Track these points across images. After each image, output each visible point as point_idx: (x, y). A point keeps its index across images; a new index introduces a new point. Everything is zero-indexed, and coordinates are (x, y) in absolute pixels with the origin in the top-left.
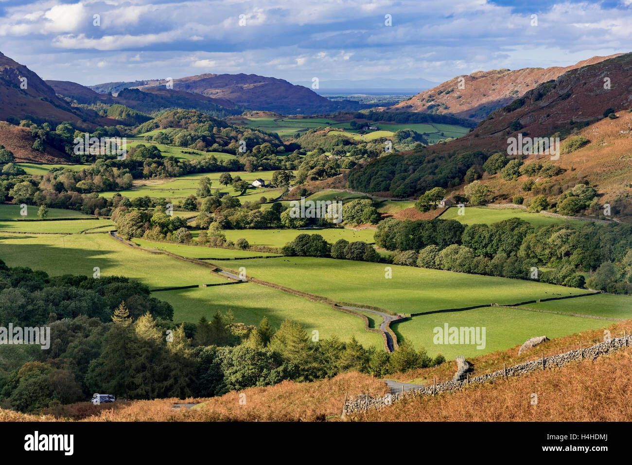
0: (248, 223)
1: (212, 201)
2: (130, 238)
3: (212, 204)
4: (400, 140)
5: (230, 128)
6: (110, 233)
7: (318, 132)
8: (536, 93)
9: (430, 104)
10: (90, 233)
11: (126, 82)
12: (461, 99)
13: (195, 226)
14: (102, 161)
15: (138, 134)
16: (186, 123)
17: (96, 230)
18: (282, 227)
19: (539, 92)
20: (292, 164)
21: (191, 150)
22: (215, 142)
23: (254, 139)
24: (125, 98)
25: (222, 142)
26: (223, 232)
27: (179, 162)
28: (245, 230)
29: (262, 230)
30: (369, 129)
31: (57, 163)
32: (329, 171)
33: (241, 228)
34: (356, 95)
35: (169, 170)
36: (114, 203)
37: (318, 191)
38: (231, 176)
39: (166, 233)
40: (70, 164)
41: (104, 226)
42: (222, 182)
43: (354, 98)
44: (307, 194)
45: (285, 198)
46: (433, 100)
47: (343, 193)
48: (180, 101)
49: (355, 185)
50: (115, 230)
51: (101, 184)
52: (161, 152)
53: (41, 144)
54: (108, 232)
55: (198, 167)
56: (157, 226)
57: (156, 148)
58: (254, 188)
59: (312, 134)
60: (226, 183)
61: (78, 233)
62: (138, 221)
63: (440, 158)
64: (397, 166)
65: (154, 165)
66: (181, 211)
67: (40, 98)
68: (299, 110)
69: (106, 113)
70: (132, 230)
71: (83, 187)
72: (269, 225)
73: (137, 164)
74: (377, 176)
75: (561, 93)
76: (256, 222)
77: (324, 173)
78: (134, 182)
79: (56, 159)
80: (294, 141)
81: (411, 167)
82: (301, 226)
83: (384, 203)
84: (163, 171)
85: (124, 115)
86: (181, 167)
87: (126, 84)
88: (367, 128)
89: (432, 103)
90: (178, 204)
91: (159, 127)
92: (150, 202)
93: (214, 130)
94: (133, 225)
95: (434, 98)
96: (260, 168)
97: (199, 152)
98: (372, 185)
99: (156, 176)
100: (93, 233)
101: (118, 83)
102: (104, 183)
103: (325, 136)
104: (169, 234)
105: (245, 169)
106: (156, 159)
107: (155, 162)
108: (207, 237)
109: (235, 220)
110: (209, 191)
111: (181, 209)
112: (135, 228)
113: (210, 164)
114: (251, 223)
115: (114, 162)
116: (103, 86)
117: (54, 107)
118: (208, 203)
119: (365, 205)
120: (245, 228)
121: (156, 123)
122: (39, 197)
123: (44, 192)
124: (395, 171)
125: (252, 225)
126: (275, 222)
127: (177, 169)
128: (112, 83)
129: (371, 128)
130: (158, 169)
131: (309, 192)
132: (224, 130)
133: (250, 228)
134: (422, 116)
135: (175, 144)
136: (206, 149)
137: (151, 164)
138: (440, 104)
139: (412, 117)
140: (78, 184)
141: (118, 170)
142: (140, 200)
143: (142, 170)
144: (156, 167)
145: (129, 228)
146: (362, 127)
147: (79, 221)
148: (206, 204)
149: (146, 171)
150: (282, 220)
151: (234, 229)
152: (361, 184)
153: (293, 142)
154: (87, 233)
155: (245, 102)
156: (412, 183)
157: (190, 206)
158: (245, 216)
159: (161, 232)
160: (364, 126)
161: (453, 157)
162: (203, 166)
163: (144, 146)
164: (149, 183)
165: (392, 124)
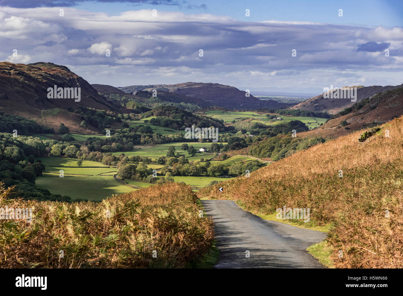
0: (190, 173)
1: (173, 160)
2: (124, 179)
3: (172, 161)
4: (292, 126)
5: (193, 117)
6: (113, 176)
7: (245, 120)
8: (358, 105)
9: (316, 105)
10: (103, 175)
11: (143, 85)
12: (334, 103)
13: (160, 173)
14: (118, 134)
15: (141, 119)
16: (169, 113)
17: (107, 174)
18: (208, 176)
19: (360, 105)
20: (225, 139)
21: (170, 129)
22: (184, 125)
23: (206, 124)
24: (140, 96)
25: (188, 125)
26: (173, 178)
27: (162, 136)
28: (188, 177)
29: (197, 177)
30: (276, 119)
31: (93, 134)
32: (243, 144)
33: (185, 176)
34: (278, 97)
35: (156, 140)
36: (120, 159)
37: (233, 156)
38: (188, 145)
39: (142, 177)
40: (101, 135)
41: (112, 172)
42: (182, 149)
43: (276, 98)
44: (226, 157)
45: (215, 159)
46: (318, 103)
47: (246, 158)
48: (171, 99)
49: (253, 153)
50: (116, 174)
51: (116, 147)
52: (152, 129)
53: (85, 124)
54: (113, 175)
55: (173, 139)
56: (138, 173)
57: (149, 127)
58: (200, 152)
59: (242, 121)
60: (185, 149)
61: (97, 175)
62: (128, 170)
63: (300, 140)
64: (276, 144)
65: (147, 137)
66: (156, 164)
67: (87, 97)
68: (241, 105)
69: (126, 105)
70: (125, 175)
71: (105, 148)
72: (201, 174)
73: (138, 136)
74: (265, 149)
75: (371, 106)
76: (194, 172)
77: (239, 145)
78: (135, 146)
79: (93, 132)
80: (232, 125)
81: (284, 145)
82: (218, 176)
83: (266, 164)
84: (152, 141)
85: (135, 107)
86: (162, 139)
87: (143, 86)
88: (275, 118)
89: (317, 104)
90: (155, 160)
91: (154, 115)
92: (140, 159)
93: (184, 118)
94: (126, 172)
95: (319, 101)
96: (208, 141)
97: (174, 130)
98: (262, 154)
99: (148, 143)
100: (105, 175)
101: (139, 86)
102: (117, 147)
103: (249, 122)
104: (144, 178)
105: (199, 141)
106: (149, 134)
107: (148, 136)
108: (164, 180)
109: (182, 171)
110: (173, 154)
111: (156, 163)
112: (127, 173)
113: (179, 138)
114: (191, 173)
115: (124, 135)
116: (130, 87)
117: (95, 102)
118: (171, 160)
119: (254, 165)
120: (188, 176)
121: (152, 113)
122: (79, 154)
123: (82, 151)
124: (275, 147)
125: (191, 174)
126: (205, 172)
127: (160, 140)
128: (135, 86)
129: (277, 118)
130: (149, 140)
131: (228, 156)
132: (190, 118)
133: (191, 176)
134: (308, 112)
135: (161, 125)
136: (178, 129)
137: (145, 137)
138: (322, 105)
139: (301, 113)
140: (102, 147)
141: (126, 139)
142: (134, 158)
143: (140, 140)
144: (148, 138)
145: (123, 173)
146: (272, 117)
147: (99, 168)
148: (170, 161)
149: (142, 140)
150: (208, 172)
151: (182, 176)
152: (256, 153)
153: (230, 125)
154: (101, 176)
155: (211, 100)
156: (283, 154)
157: (161, 162)
158: (188, 169)
159: (140, 176)
160: (274, 117)
161: (307, 140)
162: (175, 139)
163: (143, 126)
164: (143, 147)
165: (290, 116)
